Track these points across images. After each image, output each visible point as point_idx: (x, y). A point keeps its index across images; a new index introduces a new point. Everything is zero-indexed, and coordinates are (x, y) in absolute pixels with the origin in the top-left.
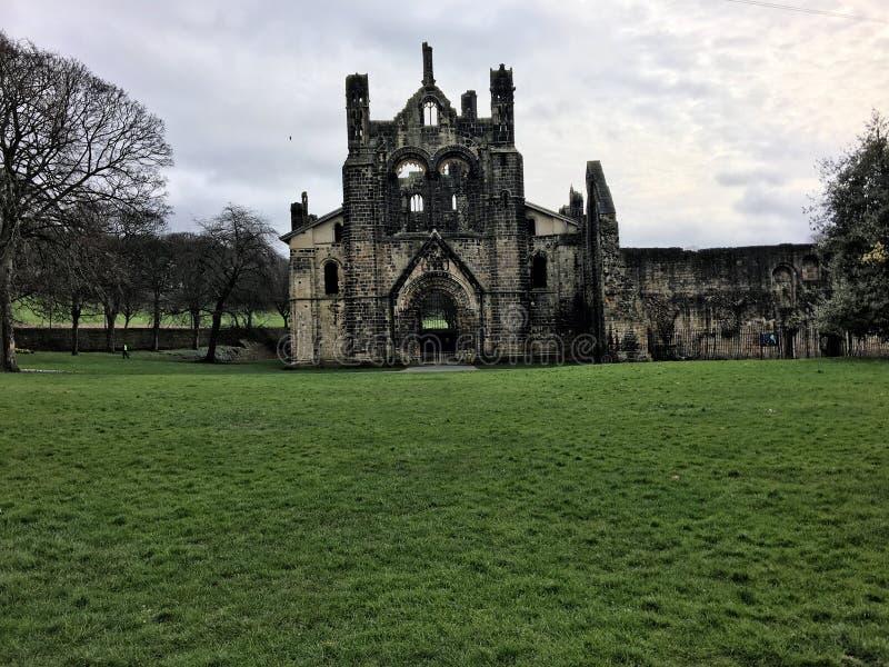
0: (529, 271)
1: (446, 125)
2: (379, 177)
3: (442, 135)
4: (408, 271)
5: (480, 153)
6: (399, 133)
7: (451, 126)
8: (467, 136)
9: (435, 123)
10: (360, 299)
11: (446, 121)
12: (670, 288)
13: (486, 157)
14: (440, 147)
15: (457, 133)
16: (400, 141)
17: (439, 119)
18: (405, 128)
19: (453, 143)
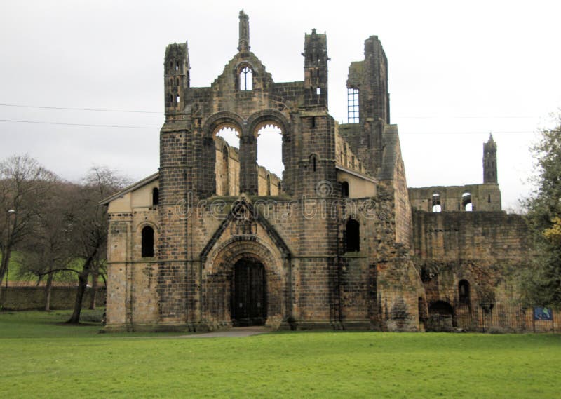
0: (341, 235)
1: (259, 90)
2: (193, 143)
3: (255, 99)
4: (217, 234)
5: (291, 117)
6: (215, 99)
7: (265, 91)
8: (280, 100)
9: (250, 88)
10: (170, 262)
11: (260, 86)
12: (492, 254)
13: (297, 120)
14: (253, 111)
15: (270, 97)
16: (215, 106)
17: (254, 84)
18: (220, 94)
19: (266, 107)
